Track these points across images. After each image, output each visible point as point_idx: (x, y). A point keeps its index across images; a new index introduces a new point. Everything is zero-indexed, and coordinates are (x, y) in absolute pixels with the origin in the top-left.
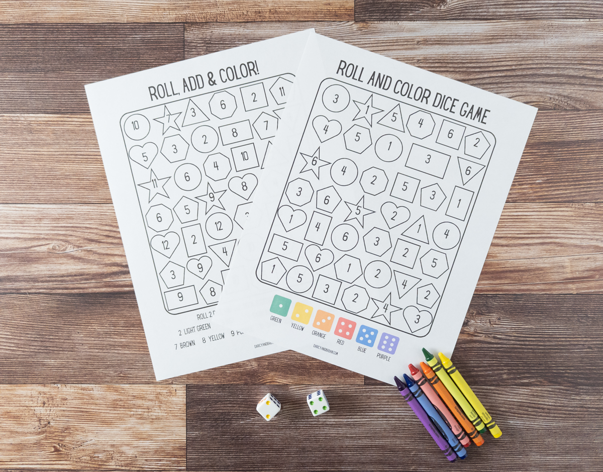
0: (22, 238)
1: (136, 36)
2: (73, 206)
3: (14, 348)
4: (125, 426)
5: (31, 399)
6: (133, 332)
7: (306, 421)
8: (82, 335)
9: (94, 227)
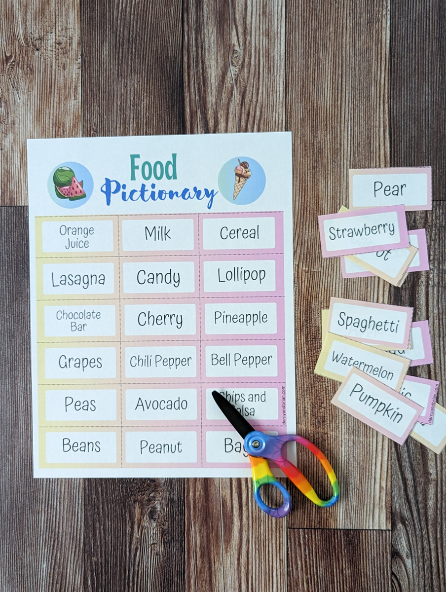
0: (246, 14)
2: (282, 73)
3: (120, 8)
5: (64, 29)
8: (136, 86)
9: (259, 98)
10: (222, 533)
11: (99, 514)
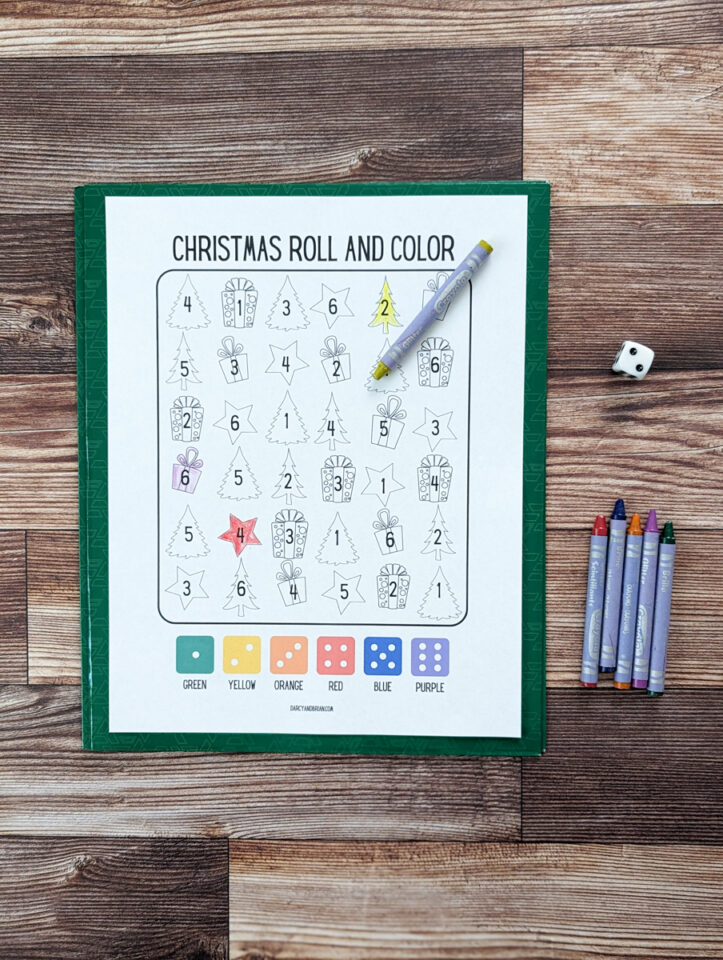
1: (607, 821)
4: (635, 128)
6: (618, 301)
7: (308, 144)
8: (710, 293)
9: (685, 489)
10: (17, 430)
11: (37, 238)
